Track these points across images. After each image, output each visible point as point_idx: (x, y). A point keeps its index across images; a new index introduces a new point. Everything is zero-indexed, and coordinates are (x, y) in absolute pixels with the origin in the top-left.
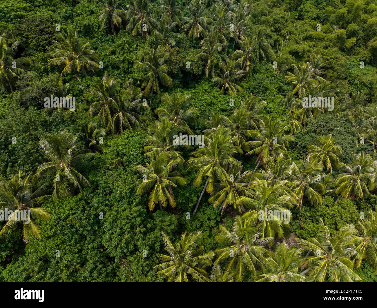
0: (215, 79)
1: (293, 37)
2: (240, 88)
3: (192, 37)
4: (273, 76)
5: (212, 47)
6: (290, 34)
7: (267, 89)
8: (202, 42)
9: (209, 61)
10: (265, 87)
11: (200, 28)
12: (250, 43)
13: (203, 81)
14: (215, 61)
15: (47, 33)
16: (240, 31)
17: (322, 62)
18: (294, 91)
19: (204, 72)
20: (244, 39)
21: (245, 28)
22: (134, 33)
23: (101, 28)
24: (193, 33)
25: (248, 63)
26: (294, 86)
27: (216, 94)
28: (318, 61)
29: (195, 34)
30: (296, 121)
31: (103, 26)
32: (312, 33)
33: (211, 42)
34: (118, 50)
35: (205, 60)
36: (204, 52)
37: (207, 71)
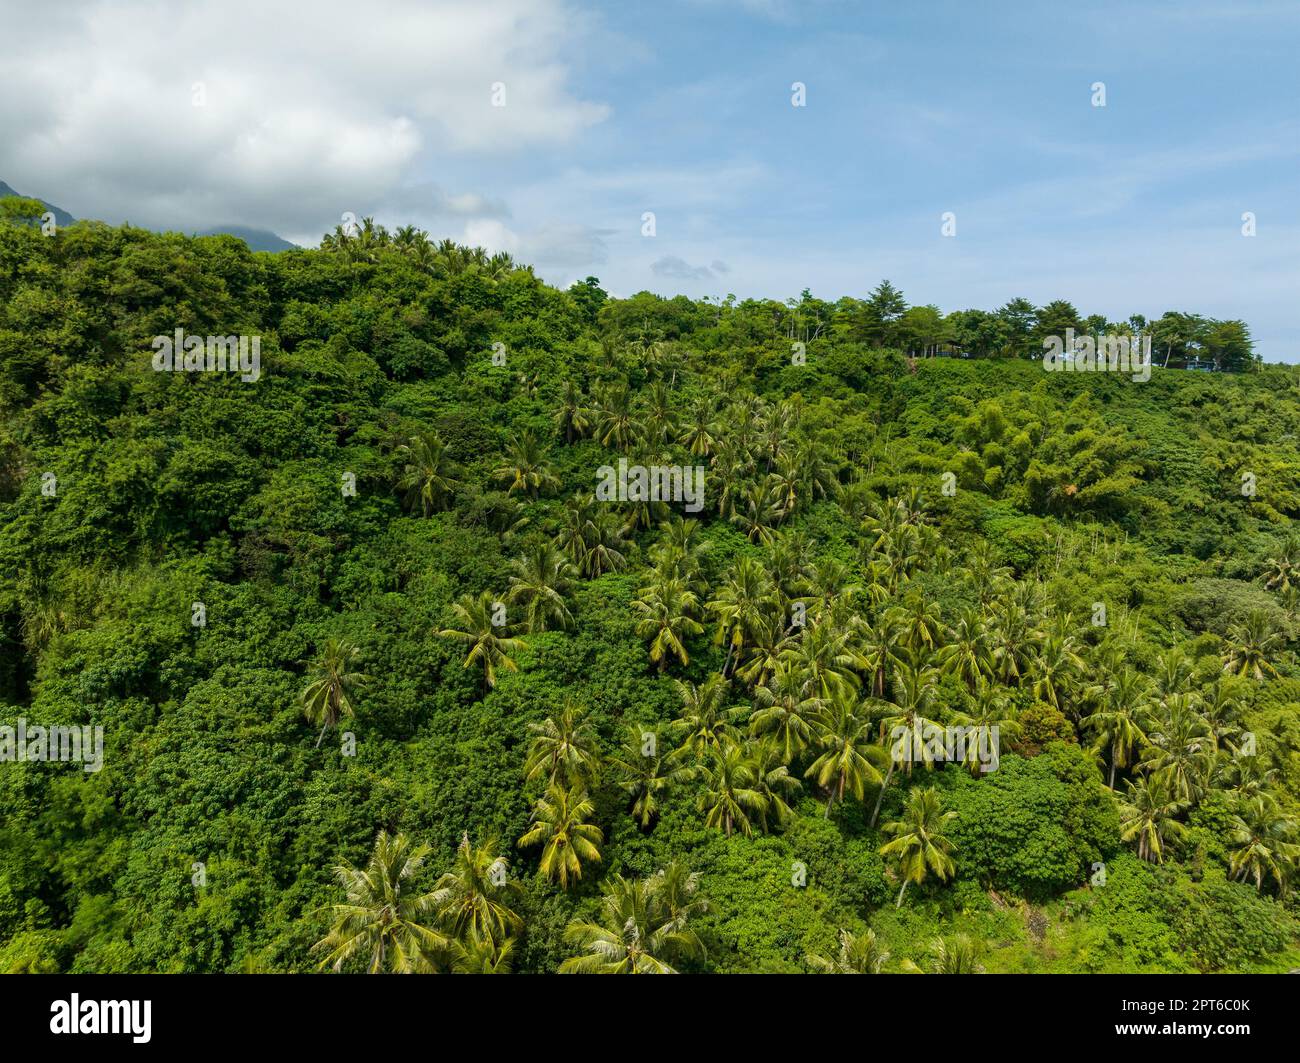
0: (734, 517)
1: (883, 466)
2: (779, 534)
3: (697, 453)
4: (839, 521)
5: (730, 466)
6: (878, 460)
7: (827, 538)
8: (713, 460)
9: (726, 489)
10: (822, 533)
11: (710, 440)
12: (794, 464)
13: (715, 524)
14: (735, 489)
15: (476, 438)
16: (776, 447)
17: (926, 501)
18: (877, 545)
19: (717, 507)
20: (782, 458)
21: (784, 441)
22: (605, 442)
23: (553, 435)
24: (698, 447)
25: (792, 496)
26: (877, 537)
27: (741, 542)
28: (917, 496)
29: (702, 449)
30: (879, 587)
31: (557, 431)
32: (915, 458)
33: (728, 460)
34: (582, 467)
35: (720, 487)
36: (718, 474)
37: (722, 504)
